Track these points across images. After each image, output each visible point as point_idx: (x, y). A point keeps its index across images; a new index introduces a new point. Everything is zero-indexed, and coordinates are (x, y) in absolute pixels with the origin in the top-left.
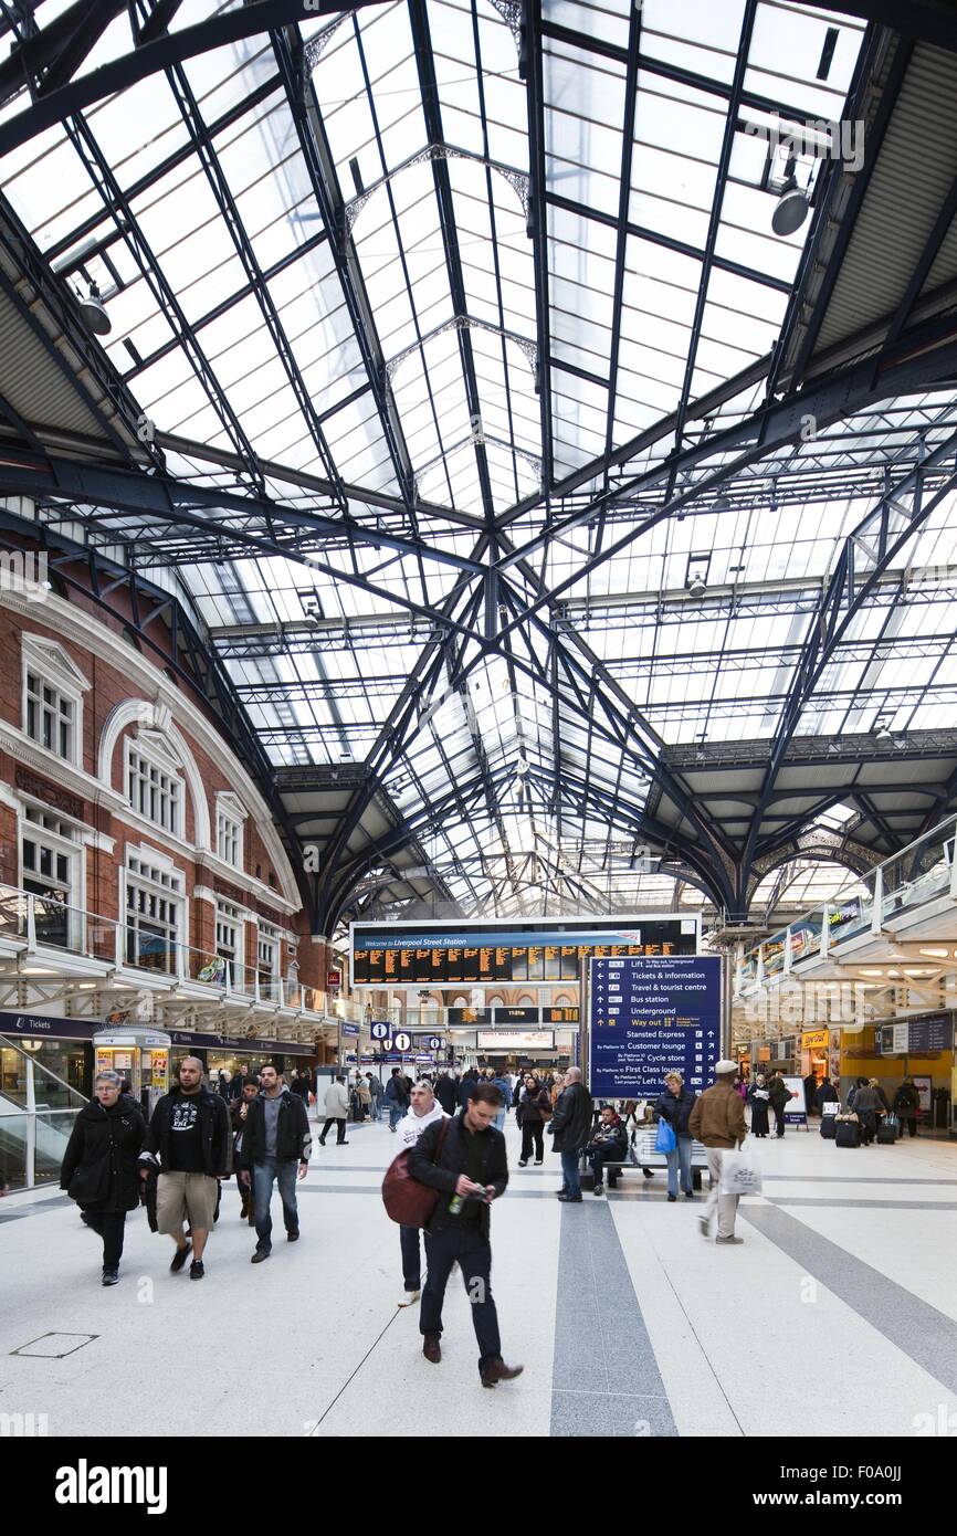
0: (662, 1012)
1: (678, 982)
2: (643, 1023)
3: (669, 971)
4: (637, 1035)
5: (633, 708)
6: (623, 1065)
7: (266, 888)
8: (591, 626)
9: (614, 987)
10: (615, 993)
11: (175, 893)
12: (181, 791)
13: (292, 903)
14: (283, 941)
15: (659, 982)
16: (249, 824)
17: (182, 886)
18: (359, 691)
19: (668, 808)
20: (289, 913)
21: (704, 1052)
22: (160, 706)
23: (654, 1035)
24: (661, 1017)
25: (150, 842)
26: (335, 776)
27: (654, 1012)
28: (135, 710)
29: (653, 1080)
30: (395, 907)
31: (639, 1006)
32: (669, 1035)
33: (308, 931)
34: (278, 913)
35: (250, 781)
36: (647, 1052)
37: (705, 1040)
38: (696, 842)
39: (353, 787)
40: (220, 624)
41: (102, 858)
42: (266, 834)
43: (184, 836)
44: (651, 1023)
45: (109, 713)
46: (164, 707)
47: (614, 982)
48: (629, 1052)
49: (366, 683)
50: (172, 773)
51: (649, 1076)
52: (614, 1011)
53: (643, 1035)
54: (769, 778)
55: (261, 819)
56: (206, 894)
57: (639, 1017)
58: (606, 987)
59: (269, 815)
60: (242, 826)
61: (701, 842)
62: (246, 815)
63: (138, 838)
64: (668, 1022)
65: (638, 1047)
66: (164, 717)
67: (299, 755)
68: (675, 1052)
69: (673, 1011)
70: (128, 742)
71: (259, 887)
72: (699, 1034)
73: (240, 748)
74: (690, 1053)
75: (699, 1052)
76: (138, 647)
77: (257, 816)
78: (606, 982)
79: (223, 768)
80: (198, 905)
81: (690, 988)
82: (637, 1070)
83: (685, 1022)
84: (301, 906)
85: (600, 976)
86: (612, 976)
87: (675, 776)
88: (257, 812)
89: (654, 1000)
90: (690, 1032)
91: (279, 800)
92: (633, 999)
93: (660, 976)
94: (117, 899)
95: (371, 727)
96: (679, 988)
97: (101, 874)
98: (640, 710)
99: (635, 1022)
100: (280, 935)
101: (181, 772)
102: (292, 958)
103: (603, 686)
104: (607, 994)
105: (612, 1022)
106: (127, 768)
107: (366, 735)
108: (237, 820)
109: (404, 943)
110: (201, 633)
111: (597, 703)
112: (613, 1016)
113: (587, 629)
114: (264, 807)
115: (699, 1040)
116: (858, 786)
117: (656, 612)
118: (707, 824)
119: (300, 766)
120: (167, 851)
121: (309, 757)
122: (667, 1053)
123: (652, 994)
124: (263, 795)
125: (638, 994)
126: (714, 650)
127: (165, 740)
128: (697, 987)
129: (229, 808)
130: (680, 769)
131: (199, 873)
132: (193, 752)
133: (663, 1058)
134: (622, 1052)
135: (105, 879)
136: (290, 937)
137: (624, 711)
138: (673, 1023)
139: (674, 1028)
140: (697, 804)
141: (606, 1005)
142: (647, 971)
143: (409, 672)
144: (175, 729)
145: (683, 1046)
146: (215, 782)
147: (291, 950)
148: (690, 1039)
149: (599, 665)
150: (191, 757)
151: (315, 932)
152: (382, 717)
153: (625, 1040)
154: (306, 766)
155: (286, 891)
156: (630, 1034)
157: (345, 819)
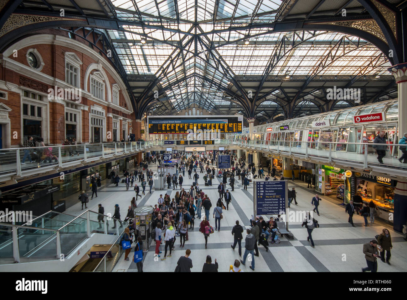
0: (273, 194)
1: (276, 187)
2: (268, 197)
3: (274, 185)
4: (267, 200)
5: (228, 67)
6: (264, 207)
7: (125, 109)
8: (220, 49)
9: (261, 189)
10: (262, 190)
11: (103, 117)
12: (104, 86)
13: (130, 111)
14: (128, 122)
15: (272, 187)
16: (120, 91)
17: (104, 114)
18: (155, 58)
19: (234, 88)
20: (130, 114)
21: (282, 203)
22: (99, 64)
23: (271, 200)
24: (272, 195)
25: (96, 103)
26: (145, 78)
27: (271, 194)
28: (93, 67)
29: (271, 210)
30: (156, 107)
31: (267, 193)
32: (274, 200)
33: (135, 118)
34: (127, 114)
35: (120, 79)
36: (269, 204)
37: (282, 201)
38: (241, 96)
39: (150, 81)
40: (115, 38)
41: (85, 112)
42: (124, 93)
43: (105, 99)
44: (270, 197)
45: (87, 69)
46: (100, 64)
47: (261, 187)
48: (265, 204)
49: (157, 56)
50: (102, 82)
51: (270, 209)
52: (262, 194)
53: (268, 200)
54: (261, 84)
55: (123, 89)
56: (111, 115)
57: (267, 195)
58: (260, 189)
59: (125, 88)
60: (119, 92)
61: (243, 97)
62: (120, 89)
63: (94, 103)
64: (274, 197)
65: (267, 202)
66: (100, 67)
67: (135, 72)
68: (276, 204)
69: (275, 194)
70: (91, 76)
71: (123, 109)
72: (281, 199)
73: (118, 70)
74: (279, 203)
75: (281, 203)
76: (93, 48)
77: (122, 89)
78: (260, 187)
79: (114, 77)
80: (108, 118)
81: (279, 188)
82: (267, 208)
83: (278, 196)
84: (133, 112)
85: (258, 186)
86: (261, 186)
87: (238, 83)
88: (122, 87)
89: (271, 191)
90: (279, 199)
91: (129, 84)
92: (266, 191)
93: (272, 186)
94: (89, 123)
95: (157, 67)
96: (276, 188)
97: (85, 117)
98: (230, 67)
99: (267, 197)
100: (128, 121)
101: (104, 81)
102: (131, 127)
103: (222, 62)
104: (260, 190)
105: (261, 197)
106: (91, 83)
107: (155, 69)
108: (117, 91)
109: (163, 122)
110: (110, 41)
111: (220, 66)
112: (261, 195)
113: (219, 49)
114: (124, 86)
115: (281, 201)
116: (281, 87)
117: (236, 47)
118: (245, 94)
119: (135, 75)
120: (100, 105)
121: (138, 72)
122: (274, 204)
123: (270, 190)
124: (124, 82)
125: (267, 190)
126: (250, 55)
127: (100, 74)
128: (280, 188)
129: (116, 88)
130: (239, 81)
131: (108, 109)
132: (107, 74)
133: (273, 205)
134: (264, 204)
135: (86, 118)
136: (130, 121)
137: (226, 67)
138: (275, 197)
139: (275, 198)
140: (243, 89)
141: (260, 193)
142: (269, 185)
143: (170, 54)
144: (103, 69)
145: (277, 202)
146: (113, 82)
147: (130, 124)
148: (279, 201)
149: (221, 57)
150: (107, 76)
151: (137, 118)
152: (160, 64)
153: (265, 201)
154: (136, 75)
155: (129, 108)
156: (265, 200)
157: (147, 89)
